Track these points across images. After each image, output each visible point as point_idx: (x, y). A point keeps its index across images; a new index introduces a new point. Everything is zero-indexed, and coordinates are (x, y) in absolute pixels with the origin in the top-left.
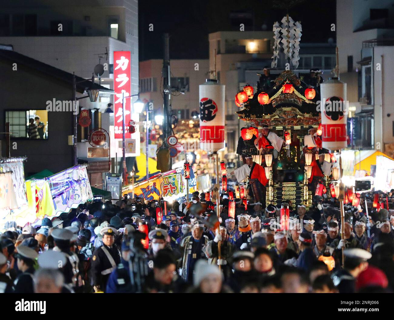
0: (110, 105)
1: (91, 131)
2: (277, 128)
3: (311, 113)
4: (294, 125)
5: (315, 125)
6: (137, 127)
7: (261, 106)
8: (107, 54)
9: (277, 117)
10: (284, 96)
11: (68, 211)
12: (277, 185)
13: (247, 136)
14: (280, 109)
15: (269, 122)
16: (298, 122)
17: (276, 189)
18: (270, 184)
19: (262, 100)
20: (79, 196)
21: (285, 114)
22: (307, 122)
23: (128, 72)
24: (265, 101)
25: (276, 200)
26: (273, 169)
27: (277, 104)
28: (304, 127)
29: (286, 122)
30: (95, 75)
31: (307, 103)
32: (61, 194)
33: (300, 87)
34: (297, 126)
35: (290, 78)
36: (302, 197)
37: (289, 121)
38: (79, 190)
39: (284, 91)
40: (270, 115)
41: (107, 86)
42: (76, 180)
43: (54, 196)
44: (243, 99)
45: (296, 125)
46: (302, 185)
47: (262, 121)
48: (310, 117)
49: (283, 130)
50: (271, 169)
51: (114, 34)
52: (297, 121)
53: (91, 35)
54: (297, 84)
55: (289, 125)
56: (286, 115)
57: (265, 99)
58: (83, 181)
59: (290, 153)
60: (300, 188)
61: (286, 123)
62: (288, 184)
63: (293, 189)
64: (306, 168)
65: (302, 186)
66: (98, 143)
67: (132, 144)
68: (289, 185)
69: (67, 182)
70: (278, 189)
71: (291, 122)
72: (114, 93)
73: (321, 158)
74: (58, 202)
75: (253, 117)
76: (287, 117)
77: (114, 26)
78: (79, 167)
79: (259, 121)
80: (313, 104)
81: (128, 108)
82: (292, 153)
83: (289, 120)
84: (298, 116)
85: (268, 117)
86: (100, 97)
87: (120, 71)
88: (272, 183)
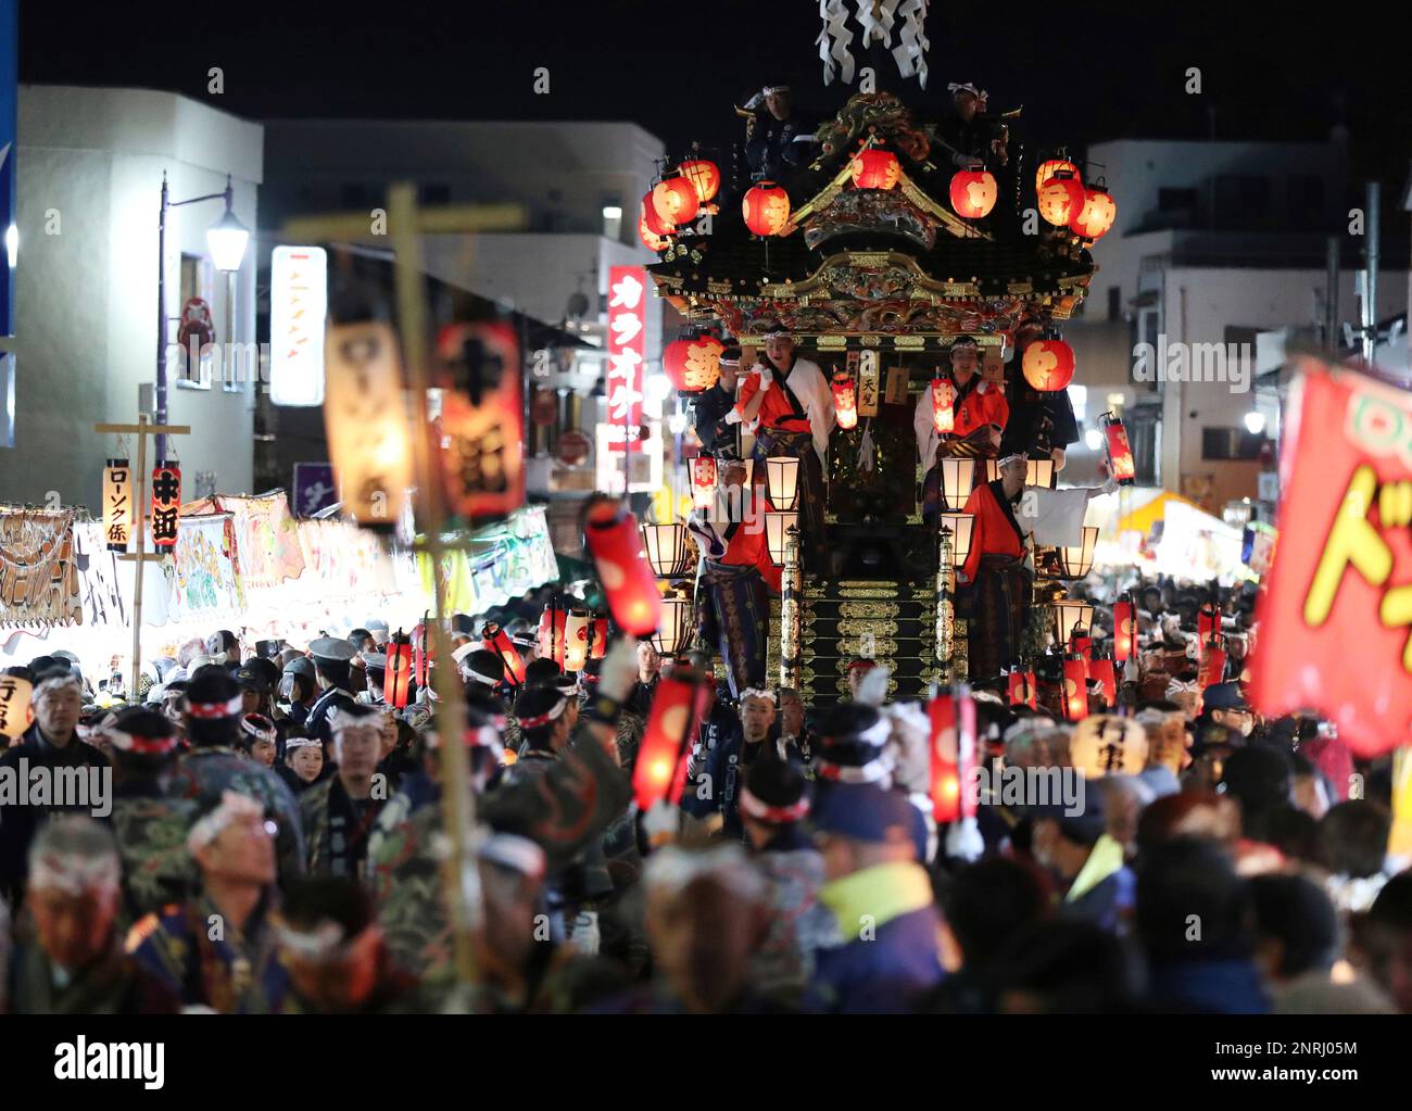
0: (601, 381)
1: (557, 433)
2: (821, 340)
3: (974, 279)
4: (894, 330)
5: (988, 333)
6: (655, 430)
7: (758, 243)
8: (595, 271)
9: (824, 294)
10: (856, 199)
11: (503, 602)
12: (814, 593)
13: (688, 375)
14: (837, 258)
15: (788, 313)
16: (913, 317)
17: (812, 608)
18: (785, 587)
19: (759, 213)
20: (527, 571)
21: (860, 281)
22: (954, 320)
23: (639, 311)
24: (771, 222)
25: (809, 656)
26: (800, 521)
27: (826, 237)
28: (941, 341)
29: (864, 316)
30: (568, 317)
31: (955, 237)
32: (491, 565)
33: (927, 168)
34: (907, 338)
35: (881, 126)
36: (925, 647)
37: (877, 315)
38: (528, 559)
39: (856, 178)
40: (793, 282)
41: (594, 340)
42: (522, 537)
43: (474, 571)
44: (675, 212)
45: (905, 332)
46: (925, 594)
47: (758, 312)
48: (968, 297)
49: (844, 354)
50: (792, 520)
51: (613, 231)
52: (911, 312)
53: (561, 230)
54: (915, 154)
55: (872, 329)
56: (866, 284)
57: (772, 214)
58: (535, 540)
59: (875, 453)
60: (917, 609)
61: (860, 321)
62: (861, 588)
63: (882, 610)
64: (947, 521)
65: (927, 600)
66: (571, 460)
67: (643, 464)
68: (867, 593)
69: (502, 541)
70: (818, 607)
71: (882, 316)
72: (608, 355)
73: (1010, 474)
74: (483, 583)
75: (719, 289)
76: (870, 294)
77: (612, 213)
78: (529, 511)
79: (742, 309)
80: (981, 239)
81: (637, 386)
82: (880, 455)
83: (874, 310)
84: (917, 294)
85: (781, 291)
86: (579, 363)
87: (622, 309)
88: (796, 581)
